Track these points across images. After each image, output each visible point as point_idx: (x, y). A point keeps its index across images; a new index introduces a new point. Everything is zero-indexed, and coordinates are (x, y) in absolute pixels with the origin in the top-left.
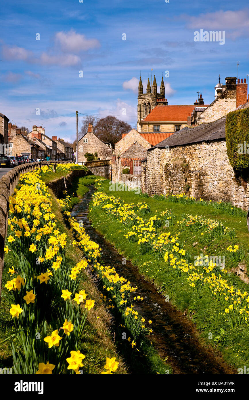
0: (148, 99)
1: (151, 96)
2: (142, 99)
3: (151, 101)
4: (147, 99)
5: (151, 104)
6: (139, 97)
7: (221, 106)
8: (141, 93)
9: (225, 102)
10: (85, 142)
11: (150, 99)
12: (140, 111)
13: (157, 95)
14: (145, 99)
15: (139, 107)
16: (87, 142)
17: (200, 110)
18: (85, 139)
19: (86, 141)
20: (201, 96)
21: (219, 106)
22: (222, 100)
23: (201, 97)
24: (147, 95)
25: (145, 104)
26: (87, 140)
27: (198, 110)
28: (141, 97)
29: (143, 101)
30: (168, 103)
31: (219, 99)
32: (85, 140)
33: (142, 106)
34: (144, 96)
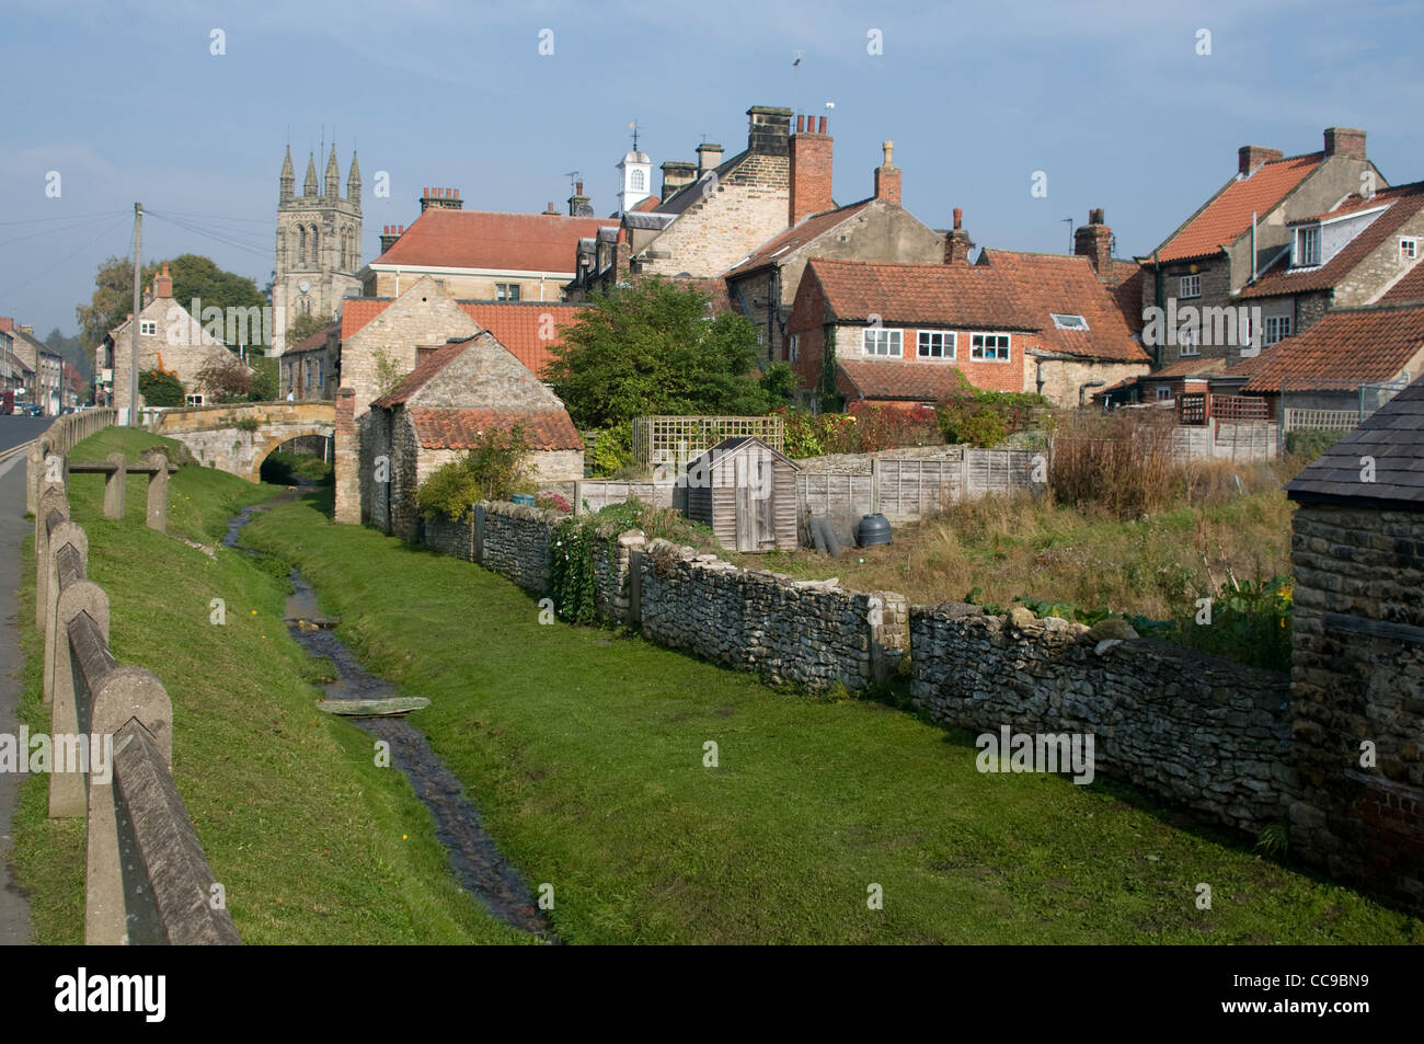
0: (310, 213)
1: (320, 204)
2: (292, 213)
3: (318, 221)
4: (306, 213)
5: (318, 231)
6: (281, 205)
7: (733, 214)
8: (286, 196)
9: (749, 197)
10: (148, 334)
11: (318, 213)
12: (285, 252)
13: (338, 201)
14: (302, 213)
15: (280, 237)
16: (152, 332)
17: (648, 224)
18: (148, 322)
19: (148, 329)
20: (580, 186)
21: (725, 212)
22: (737, 189)
23: (579, 192)
24: (307, 203)
26: (152, 326)
27: (637, 222)
28: (288, 205)
29: (296, 220)
30: (463, 205)
31: (724, 186)
32: (145, 326)
33: (291, 234)
34: (296, 204)
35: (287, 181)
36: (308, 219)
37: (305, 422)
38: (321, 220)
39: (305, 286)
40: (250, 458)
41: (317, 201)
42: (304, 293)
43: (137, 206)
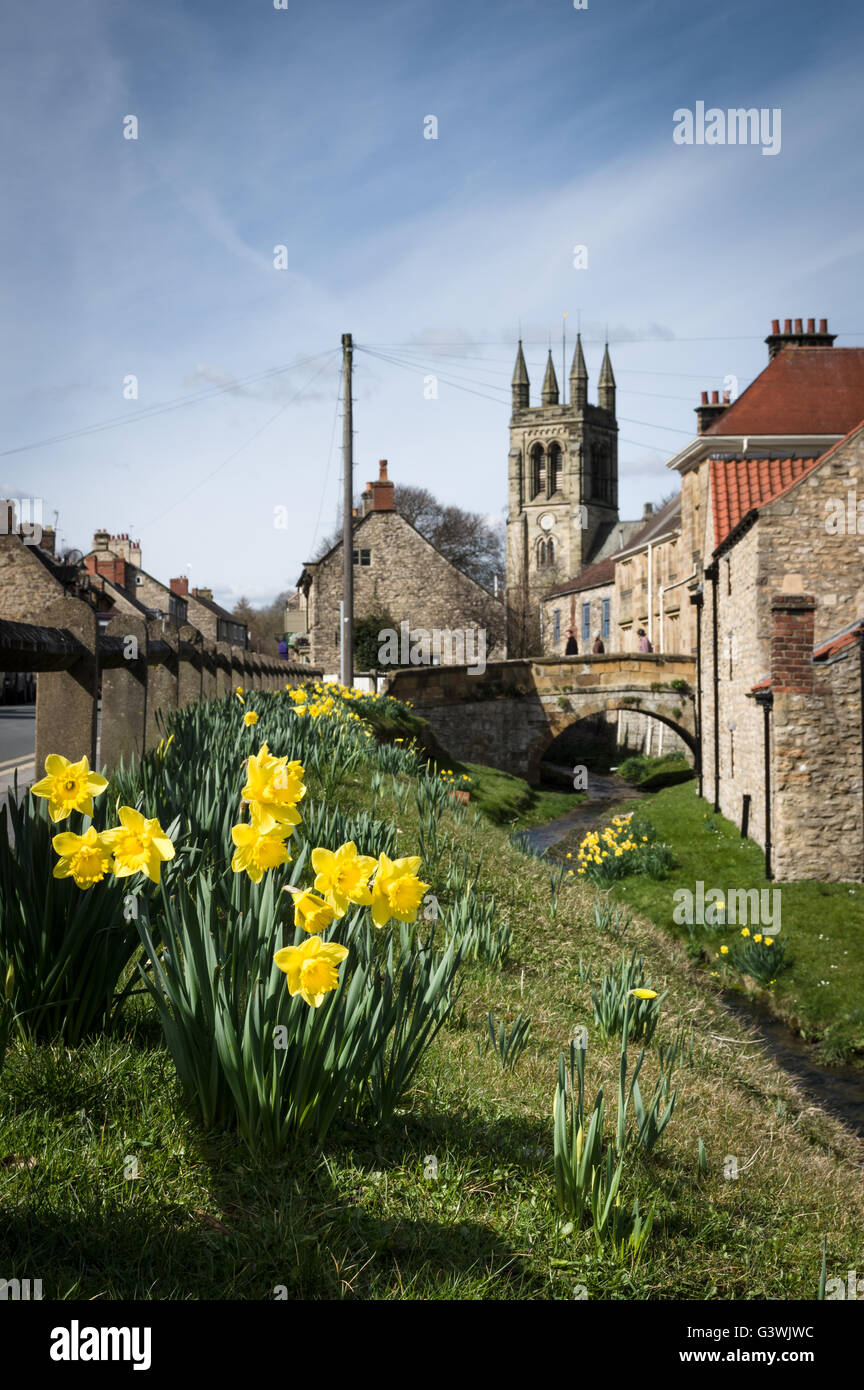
0: (551, 428)
1: (563, 414)
2: (527, 429)
3: (563, 437)
4: (546, 428)
5: (563, 449)
6: (513, 419)
8: (521, 407)
10: (359, 566)
11: (562, 426)
12: (521, 478)
13: (587, 409)
14: (541, 428)
15: (515, 461)
16: (365, 563)
18: (359, 548)
24: (548, 414)
25: (538, 449)
26: (365, 553)
28: (524, 419)
29: (532, 437)
33: (527, 457)
34: (532, 417)
35: (522, 389)
36: (550, 435)
37: (609, 687)
38: (567, 434)
39: (548, 522)
40: (523, 747)
41: (560, 411)
42: (547, 532)
43: (347, 341)
